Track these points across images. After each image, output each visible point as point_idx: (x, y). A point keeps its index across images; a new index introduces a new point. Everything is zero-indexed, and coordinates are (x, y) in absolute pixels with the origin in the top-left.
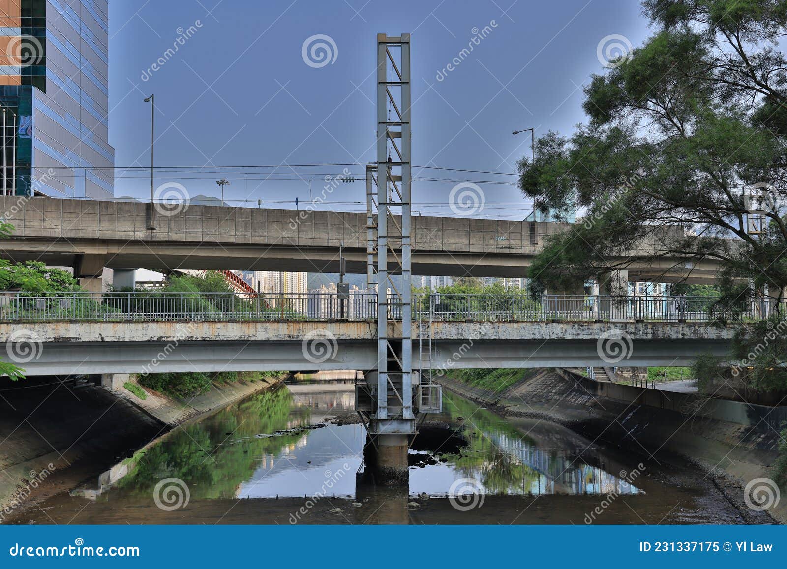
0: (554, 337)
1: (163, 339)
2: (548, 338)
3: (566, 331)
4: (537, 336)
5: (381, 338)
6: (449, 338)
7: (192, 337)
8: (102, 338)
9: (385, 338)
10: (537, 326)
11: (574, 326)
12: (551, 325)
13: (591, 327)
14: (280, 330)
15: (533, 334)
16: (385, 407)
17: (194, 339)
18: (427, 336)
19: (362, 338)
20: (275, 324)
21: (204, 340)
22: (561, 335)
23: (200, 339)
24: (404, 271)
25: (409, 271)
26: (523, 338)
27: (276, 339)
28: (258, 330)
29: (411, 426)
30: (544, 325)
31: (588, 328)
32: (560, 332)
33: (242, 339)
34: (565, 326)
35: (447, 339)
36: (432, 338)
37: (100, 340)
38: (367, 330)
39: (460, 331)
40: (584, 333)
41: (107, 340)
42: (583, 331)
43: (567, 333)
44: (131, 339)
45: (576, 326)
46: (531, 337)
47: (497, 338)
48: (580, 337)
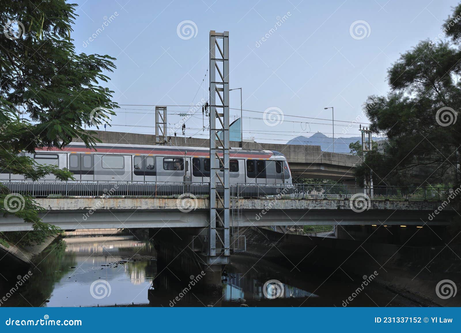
0: (303, 208)
1: (87, 209)
2: (300, 208)
3: (309, 204)
4: (294, 208)
5: (212, 208)
6: (248, 208)
7: (104, 207)
8: (51, 208)
9: (214, 208)
10: (294, 202)
11: (313, 202)
12: (301, 201)
13: (322, 202)
14: (155, 203)
15: (292, 206)
16: (214, 249)
17: (105, 209)
18: (236, 207)
19: (200, 208)
20: (152, 200)
21: (111, 209)
22: (306, 207)
23: (108, 209)
24: (226, 169)
25: (228, 169)
26: (287, 208)
27: (152, 208)
28: (142, 203)
29: (228, 260)
30: (297, 201)
31: (320, 203)
32: (305, 205)
33: (133, 208)
34: (308, 202)
35: (247, 209)
36: (239, 208)
37: (49, 209)
38: (203, 203)
39: (254, 204)
40: (318, 206)
41: (53, 209)
42: (318, 204)
43: (310, 205)
44: (68, 209)
45: (314, 202)
46: (291, 208)
47: (273, 208)
48: (316, 208)
